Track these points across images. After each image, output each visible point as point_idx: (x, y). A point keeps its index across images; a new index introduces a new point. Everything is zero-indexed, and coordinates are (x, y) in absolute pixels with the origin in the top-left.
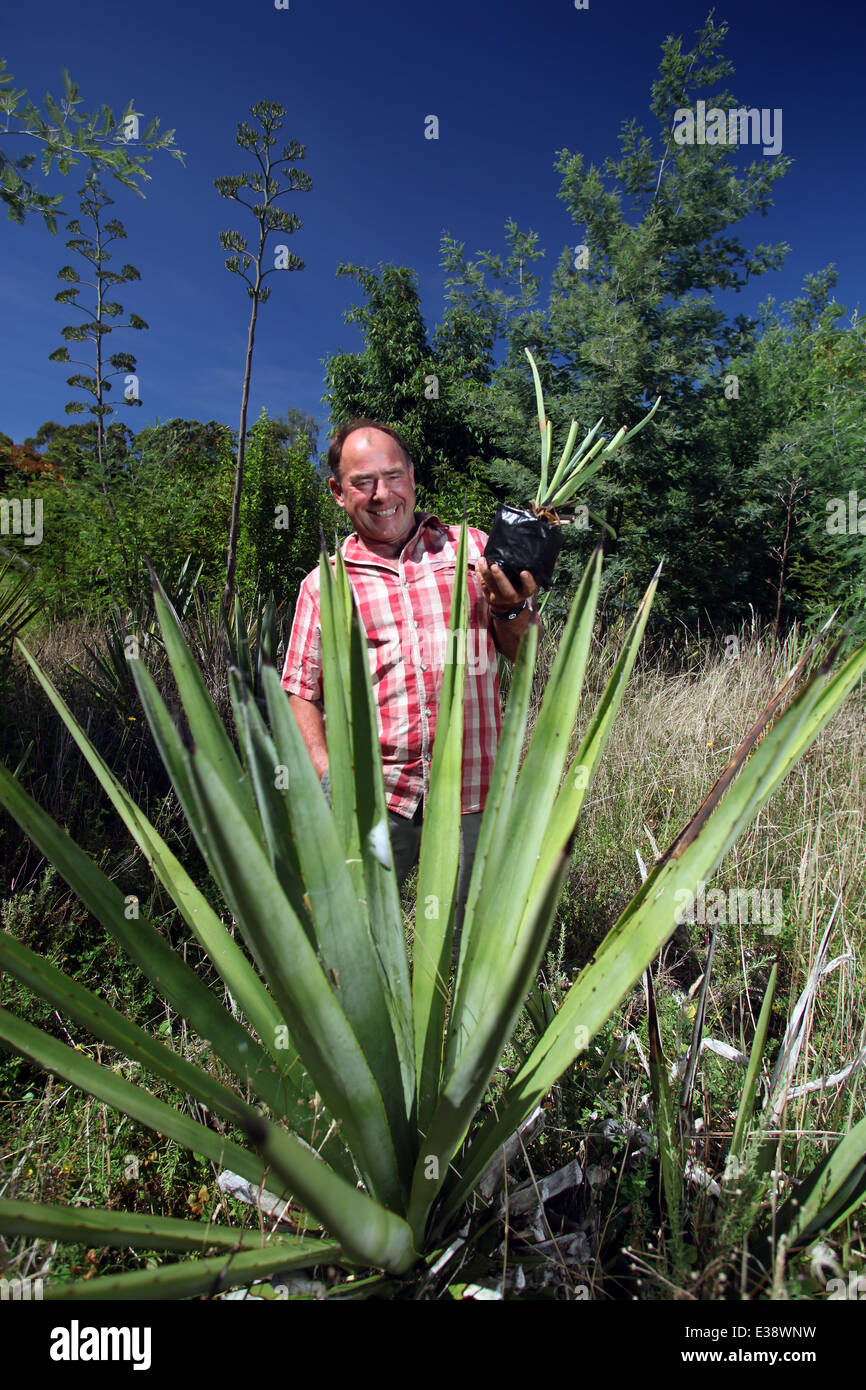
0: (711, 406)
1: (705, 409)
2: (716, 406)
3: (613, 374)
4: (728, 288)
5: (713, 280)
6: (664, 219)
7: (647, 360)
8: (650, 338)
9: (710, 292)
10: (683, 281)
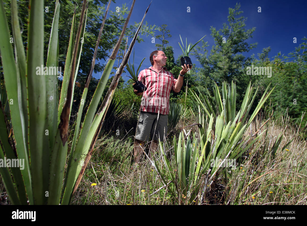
0: (243, 76)
1: (242, 76)
2: (244, 75)
3: (224, 69)
4: (246, 52)
5: (242, 50)
6: (232, 40)
7: (230, 66)
8: (231, 62)
9: (242, 53)
10: (236, 51)
